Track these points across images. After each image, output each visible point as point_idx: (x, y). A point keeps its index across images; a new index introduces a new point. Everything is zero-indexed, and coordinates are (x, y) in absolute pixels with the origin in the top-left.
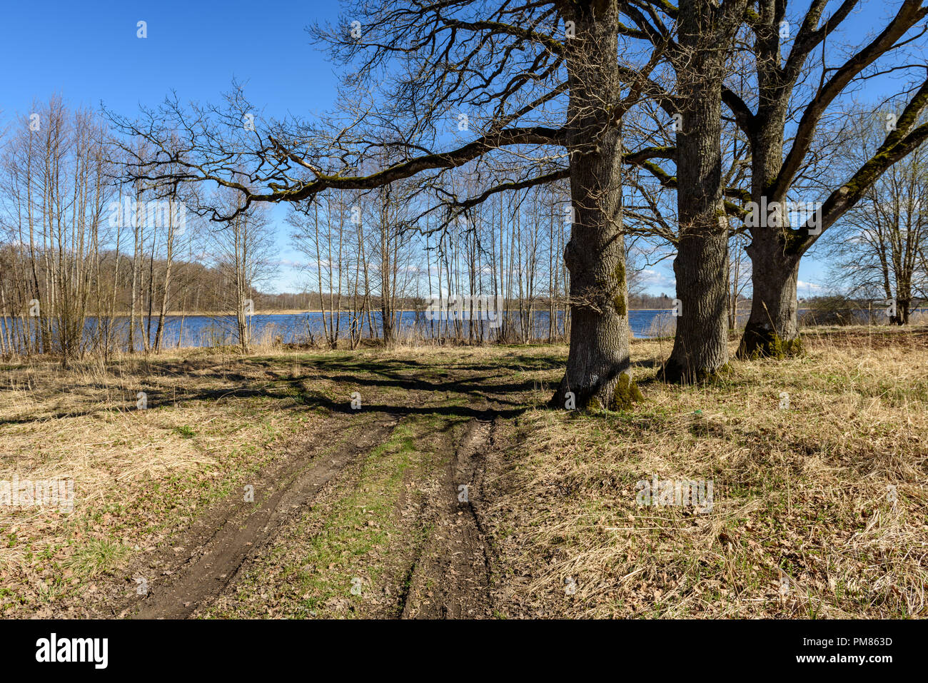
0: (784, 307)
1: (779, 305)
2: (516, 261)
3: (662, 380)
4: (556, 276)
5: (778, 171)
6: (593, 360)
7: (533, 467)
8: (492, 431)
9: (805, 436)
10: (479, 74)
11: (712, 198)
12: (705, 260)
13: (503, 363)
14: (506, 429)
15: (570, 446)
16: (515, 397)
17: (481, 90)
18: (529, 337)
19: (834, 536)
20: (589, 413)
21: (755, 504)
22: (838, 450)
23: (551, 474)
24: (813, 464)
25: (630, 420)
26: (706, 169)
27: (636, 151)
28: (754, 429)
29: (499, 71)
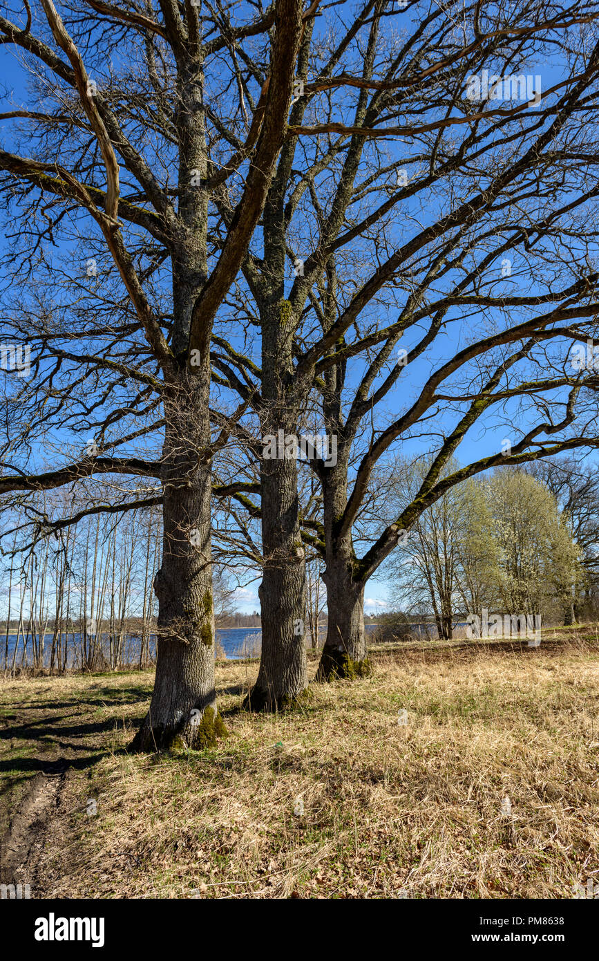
0: (354, 630)
1: (350, 628)
2: (109, 581)
3: (248, 709)
4: (151, 596)
5: (344, 509)
6: (178, 693)
7: (102, 833)
8: (61, 788)
9: (371, 763)
10: (81, 402)
11: (291, 530)
12: (286, 587)
13: (84, 698)
14: (77, 783)
15: (146, 799)
16: (93, 740)
17: (80, 418)
18: (118, 663)
19: (395, 875)
20: (171, 755)
21: (326, 849)
22: (399, 776)
23: (122, 839)
24: (378, 794)
25: (212, 760)
26: (286, 505)
27: (228, 483)
28: (329, 759)
29: (102, 402)
